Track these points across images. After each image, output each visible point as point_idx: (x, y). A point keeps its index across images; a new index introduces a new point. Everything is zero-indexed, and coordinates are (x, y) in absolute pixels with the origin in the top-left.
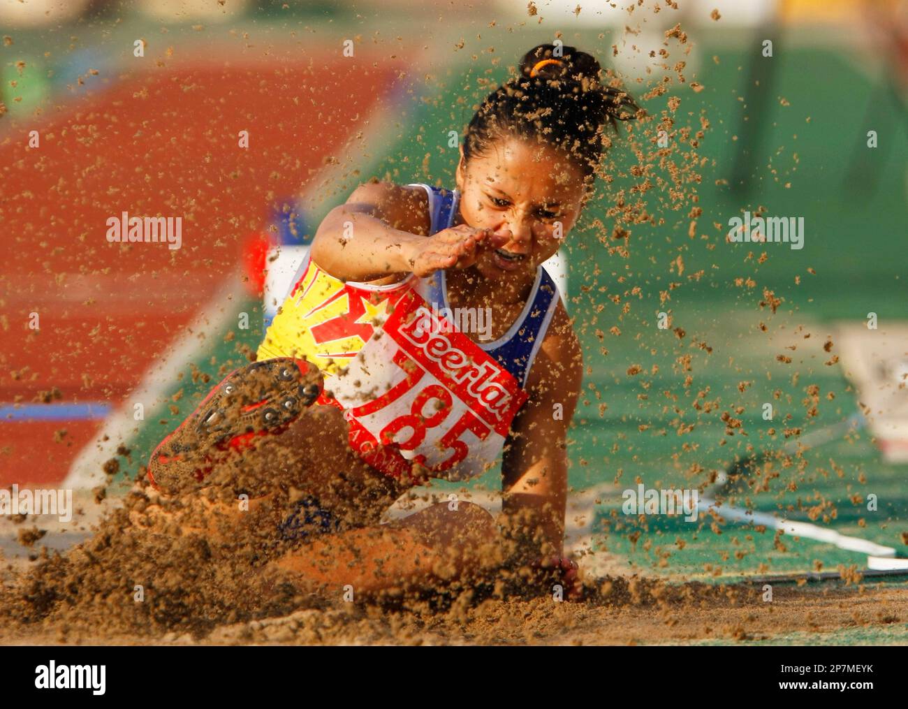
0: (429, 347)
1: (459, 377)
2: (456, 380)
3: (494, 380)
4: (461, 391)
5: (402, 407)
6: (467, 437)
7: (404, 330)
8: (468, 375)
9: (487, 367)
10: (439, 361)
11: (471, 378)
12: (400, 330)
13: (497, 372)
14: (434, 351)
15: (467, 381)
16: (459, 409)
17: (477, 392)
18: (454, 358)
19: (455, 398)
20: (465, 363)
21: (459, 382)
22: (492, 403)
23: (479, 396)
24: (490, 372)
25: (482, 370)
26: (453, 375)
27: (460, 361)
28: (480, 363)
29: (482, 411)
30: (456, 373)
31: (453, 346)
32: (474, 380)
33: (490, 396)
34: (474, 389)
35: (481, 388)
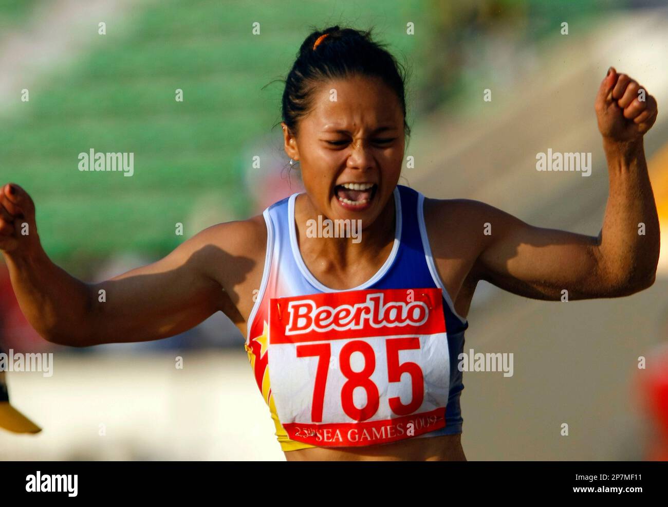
0: (318, 325)
1: (357, 323)
2: (357, 328)
3: (385, 304)
4: (368, 331)
5: (336, 380)
6: (405, 356)
7: (291, 330)
8: (363, 316)
9: (371, 299)
10: (333, 326)
11: (367, 316)
12: (288, 333)
13: (381, 295)
14: (323, 323)
15: (367, 321)
16: (378, 345)
17: (380, 322)
18: (343, 314)
19: (368, 340)
20: (353, 311)
21: (361, 327)
22: (399, 318)
23: (384, 323)
24: (376, 300)
25: (370, 304)
26: (352, 326)
27: (348, 312)
28: (364, 301)
29: (396, 331)
30: (354, 322)
31: (334, 307)
32: (371, 316)
33: (393, 315)
34: (376, 321)
35: (381, 316)
